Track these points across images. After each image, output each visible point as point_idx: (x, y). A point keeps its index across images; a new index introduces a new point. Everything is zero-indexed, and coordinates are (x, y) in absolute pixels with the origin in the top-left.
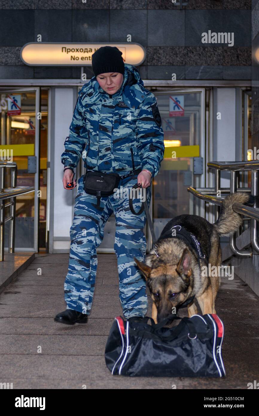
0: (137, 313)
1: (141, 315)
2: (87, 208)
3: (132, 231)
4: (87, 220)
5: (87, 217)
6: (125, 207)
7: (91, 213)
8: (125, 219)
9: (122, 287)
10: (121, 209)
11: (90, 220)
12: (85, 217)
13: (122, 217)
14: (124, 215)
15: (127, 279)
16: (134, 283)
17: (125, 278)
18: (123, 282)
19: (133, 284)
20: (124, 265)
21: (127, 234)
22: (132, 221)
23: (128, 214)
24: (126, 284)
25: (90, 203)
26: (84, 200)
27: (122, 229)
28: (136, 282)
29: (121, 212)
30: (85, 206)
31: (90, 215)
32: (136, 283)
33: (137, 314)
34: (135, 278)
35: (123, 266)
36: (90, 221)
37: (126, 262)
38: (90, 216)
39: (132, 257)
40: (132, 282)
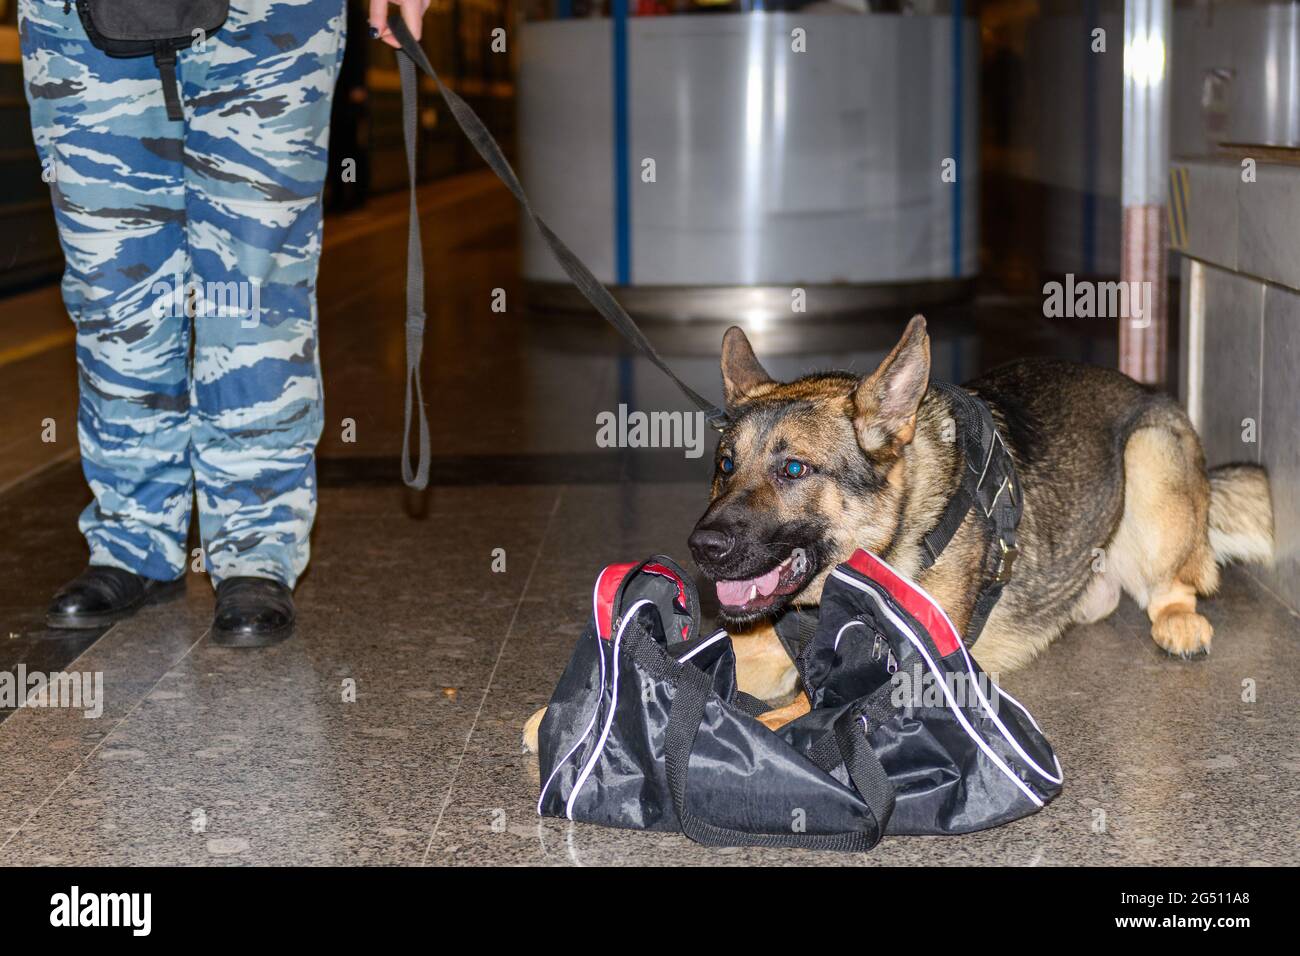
0: (270, 565)
1: (281, 574)
2: (125, 171)
3: (290, 209)
4: (142, 232)
5: (138, 215)
6: (258, 93)
7: (153, 192)
8: (260, 155)
9: (212, 440)
10: (239, 102)
11: (154, 227)
12: (130, 220)
13: (245, 141)
14: (256, 136)
15: (240, 410)
16: (270, 432)
17: (232, 408)
18: (217, 424)
19: (265, 437)
20: (228, 354)
21: (273, 222)
22: (294, 163)
23: (276, 132)
24: (234, 433)
25: (135, 139)
26: (103, 130)
27: (248, 196)
28: (281, 427)
29: (240, 116)
30: (117, 162)
31: (149, 203)
32: (280, 430)
33: (270, 569)
34: (277, 410)
35: (226, 358)
36: (154, 231)
37: (239, 344)
38: (152, 207)
39: (268, 319)
40: (264, 427)
